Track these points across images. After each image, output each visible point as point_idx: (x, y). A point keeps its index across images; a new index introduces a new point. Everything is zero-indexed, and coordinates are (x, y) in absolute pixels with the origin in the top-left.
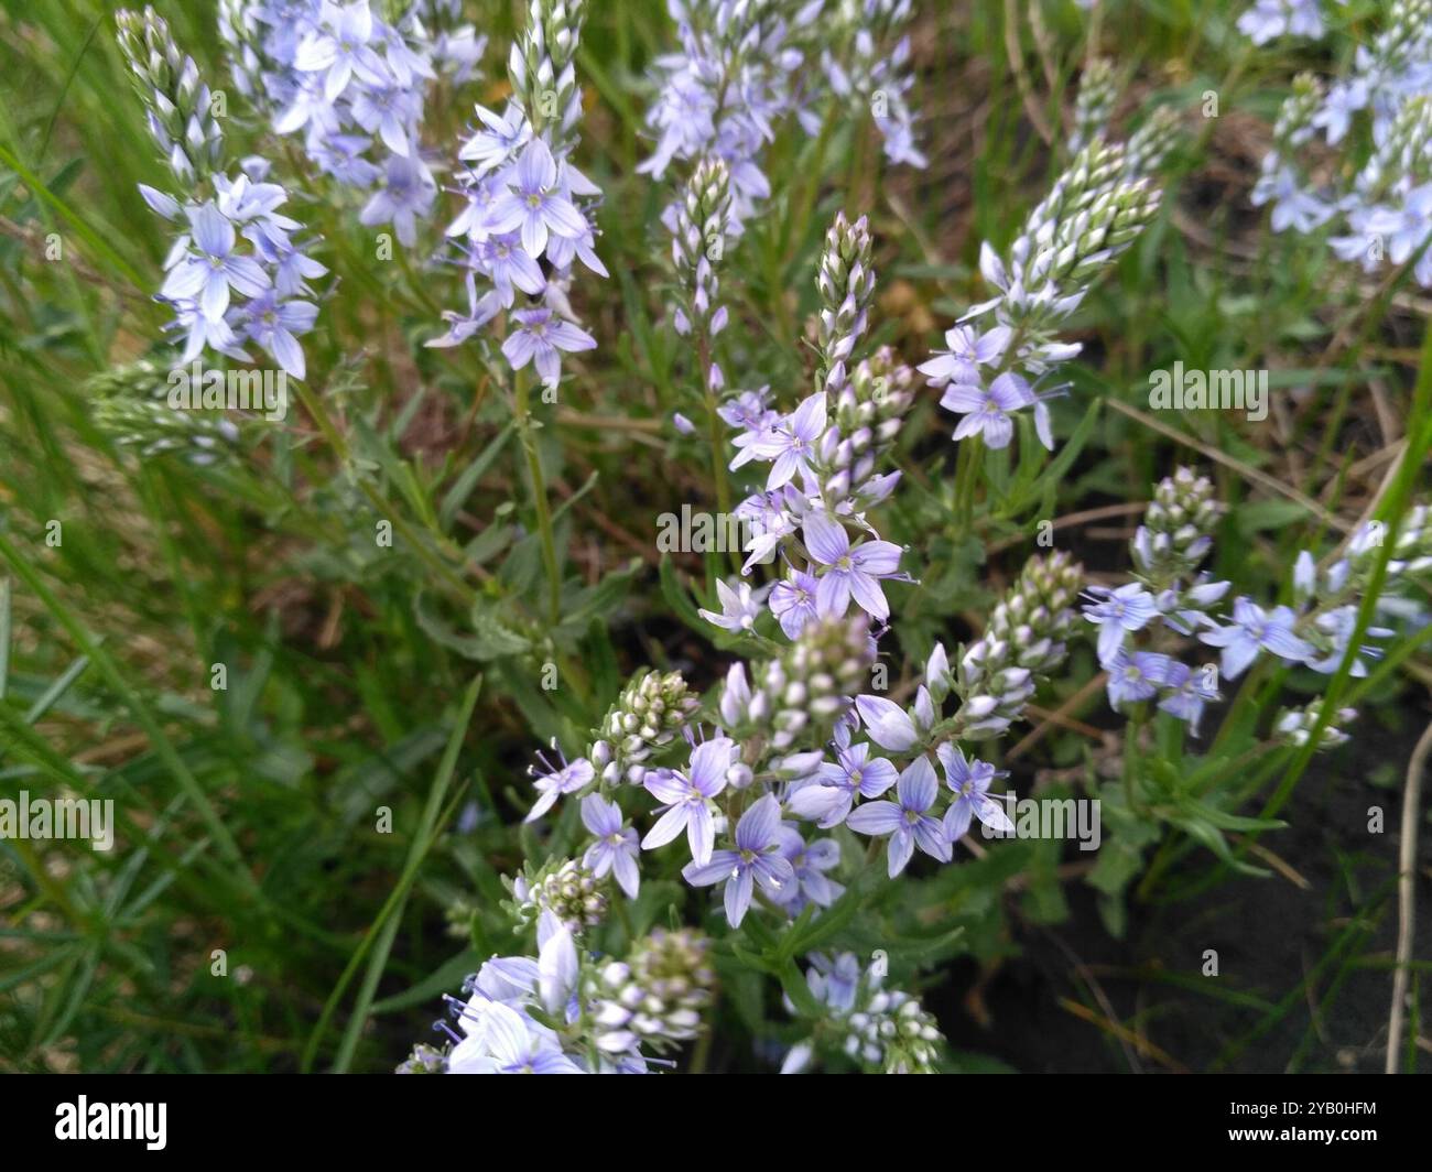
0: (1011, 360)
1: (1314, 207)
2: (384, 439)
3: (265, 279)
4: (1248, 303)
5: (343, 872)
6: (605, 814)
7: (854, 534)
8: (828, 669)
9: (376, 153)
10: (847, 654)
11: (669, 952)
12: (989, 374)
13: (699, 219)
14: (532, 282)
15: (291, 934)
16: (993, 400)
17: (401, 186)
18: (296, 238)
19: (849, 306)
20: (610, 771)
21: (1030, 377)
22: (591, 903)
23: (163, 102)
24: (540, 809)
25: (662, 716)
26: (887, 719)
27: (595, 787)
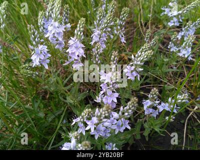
0: (135, 70)
1: (176, 48)
2: (56, 74)
3: (44, 57)
4: (167, 60)
5: (48, 128)
6: (81, 125)
7: (113, 92)
8: (107, 110)
9: (57, 40)
10: (109, 109)
11: (86, 144)
12: (132, 72)
13: (97, 50)
14: (76, 58)
15: (41, 136)
16: (132, 75)
17: (60, 44)
18: (48, 52)
19: (115, 62)
20: (82, 120)
21: (137, 72)
22: (78, 137)
23: (33, 36)
24: (73, 124)
25: (88, 114)
26: (116, 115)
27: (80, 121)
